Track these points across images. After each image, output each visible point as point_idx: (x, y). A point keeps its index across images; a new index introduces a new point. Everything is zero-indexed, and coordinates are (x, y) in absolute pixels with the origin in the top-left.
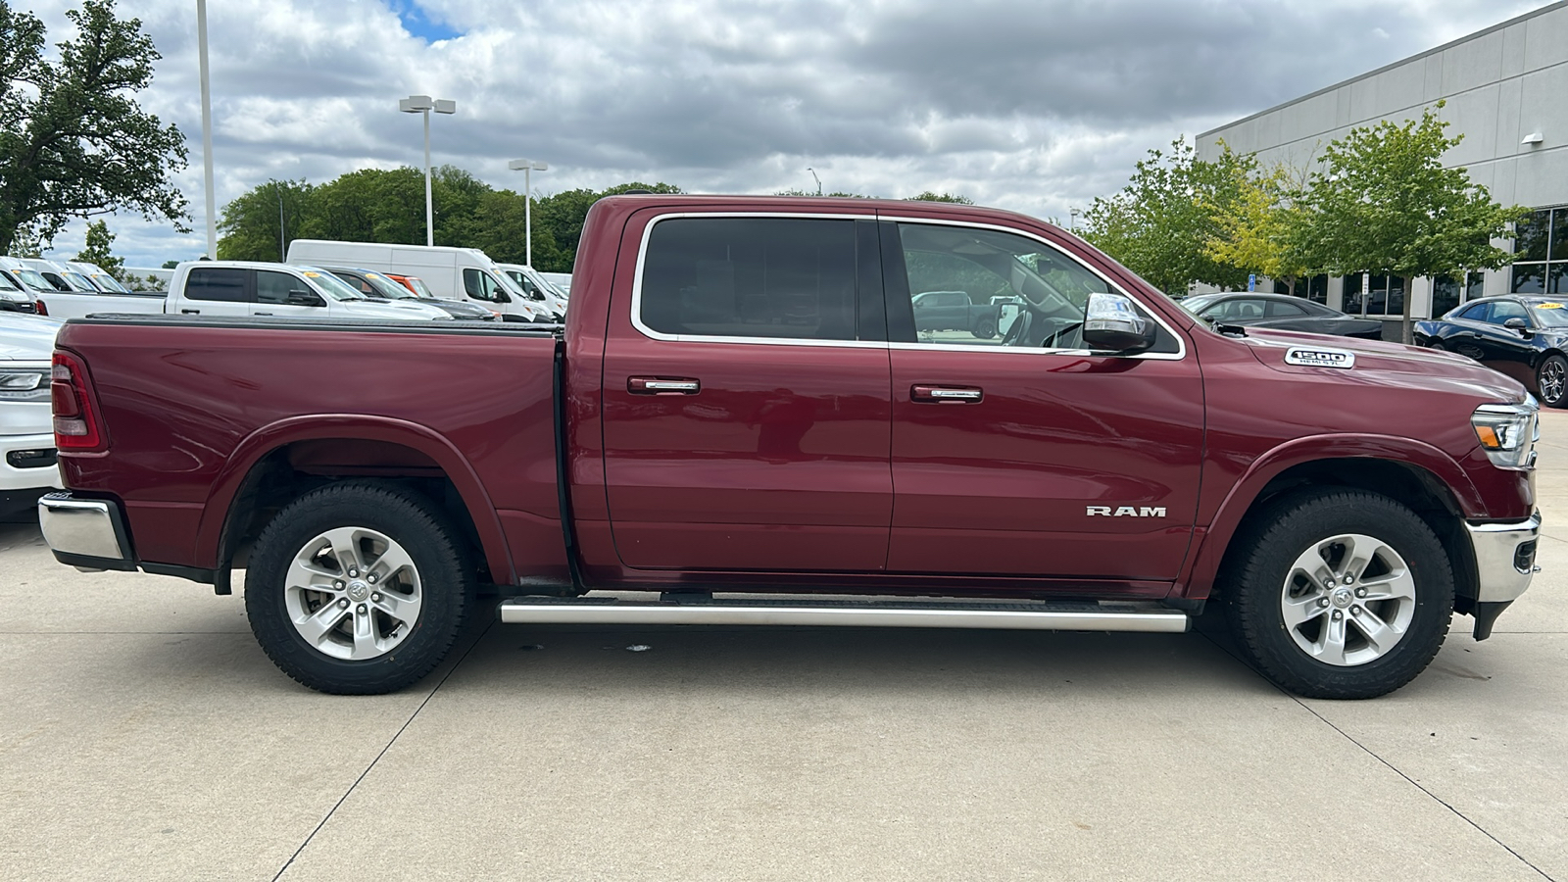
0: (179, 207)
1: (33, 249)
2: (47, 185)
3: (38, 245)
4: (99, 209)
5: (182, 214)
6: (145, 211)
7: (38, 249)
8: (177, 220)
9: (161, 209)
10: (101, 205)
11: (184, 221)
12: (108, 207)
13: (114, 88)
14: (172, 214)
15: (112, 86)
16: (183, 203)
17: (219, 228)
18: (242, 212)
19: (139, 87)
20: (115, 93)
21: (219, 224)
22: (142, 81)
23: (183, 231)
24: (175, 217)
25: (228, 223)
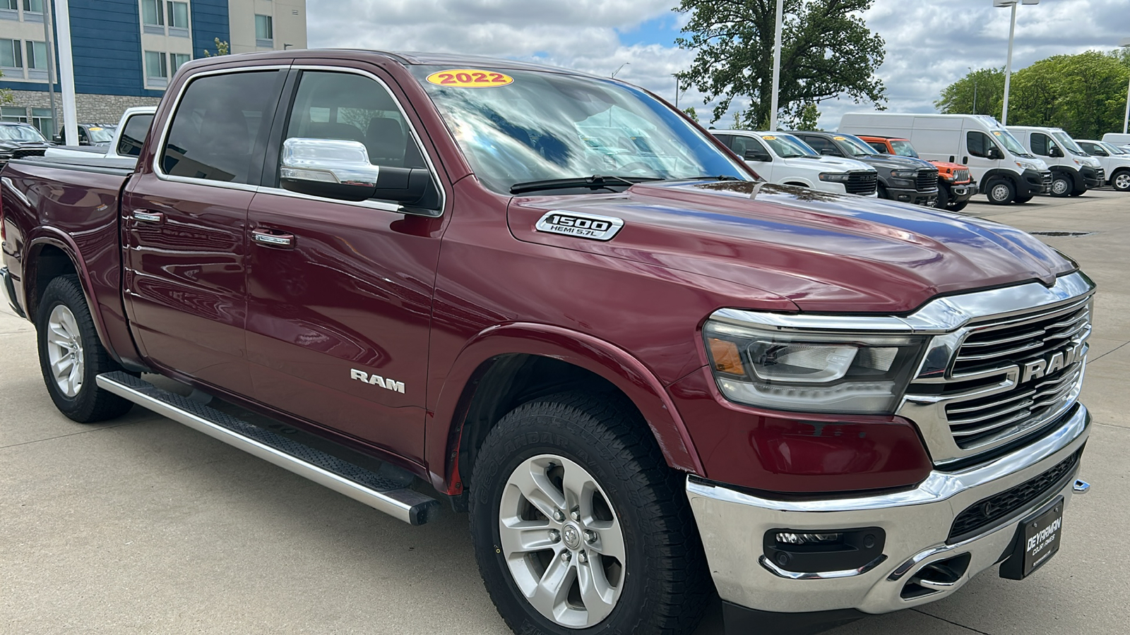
0: (879, 92)
1: (790, 124)
2: (802, 82)
3: (793, 122)
4: (829, 96)
5: (881, 97)
6: (856, 96)
7: (793, 124)
8: (877, 102)
9: (868, 94)
10: (830, 93)
11: (882, 102)
12: (834, 94)
13: (848, 11)
14: (874, 98)
15: (847, 10)
16: (882, 89)
17: (938, 105)
18: (956, 94)
19: (864, 9)
20: (848, 15)
21: (937, 103)
22: (867, 5)
23: (880, 109)
24: (876, 100)
25: (945, 102)
